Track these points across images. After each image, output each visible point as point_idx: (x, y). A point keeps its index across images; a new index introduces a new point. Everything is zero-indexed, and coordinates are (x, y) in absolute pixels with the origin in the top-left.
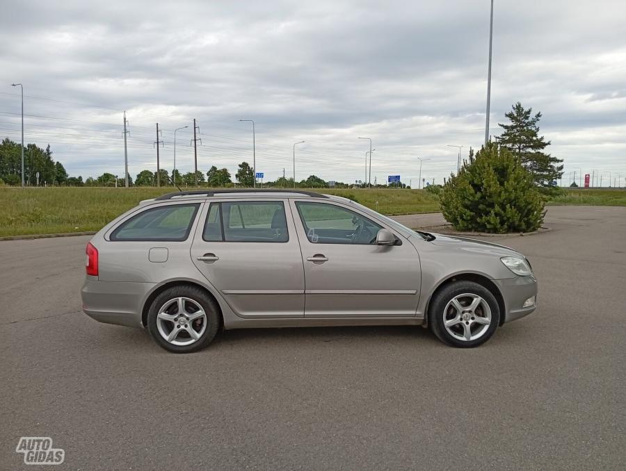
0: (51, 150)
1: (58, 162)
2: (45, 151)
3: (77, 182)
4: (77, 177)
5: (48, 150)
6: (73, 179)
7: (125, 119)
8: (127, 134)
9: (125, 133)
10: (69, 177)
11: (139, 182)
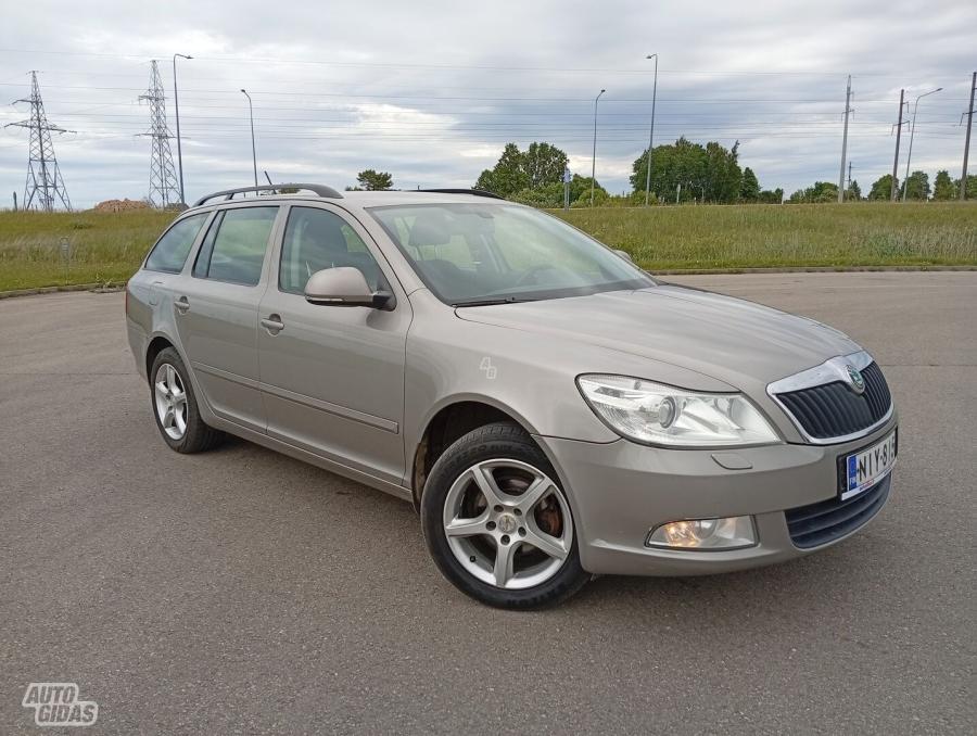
0: (738, 151)
1: (747, 169)
2: (730, 152)
3: (775, 197)
4: (773, 190)
5: (734, 150)
6: (767, 194)
7: (849, 89)
8: (850, 116)
9: (847, 113)
10: (762, 191)
11: (875, 195)
